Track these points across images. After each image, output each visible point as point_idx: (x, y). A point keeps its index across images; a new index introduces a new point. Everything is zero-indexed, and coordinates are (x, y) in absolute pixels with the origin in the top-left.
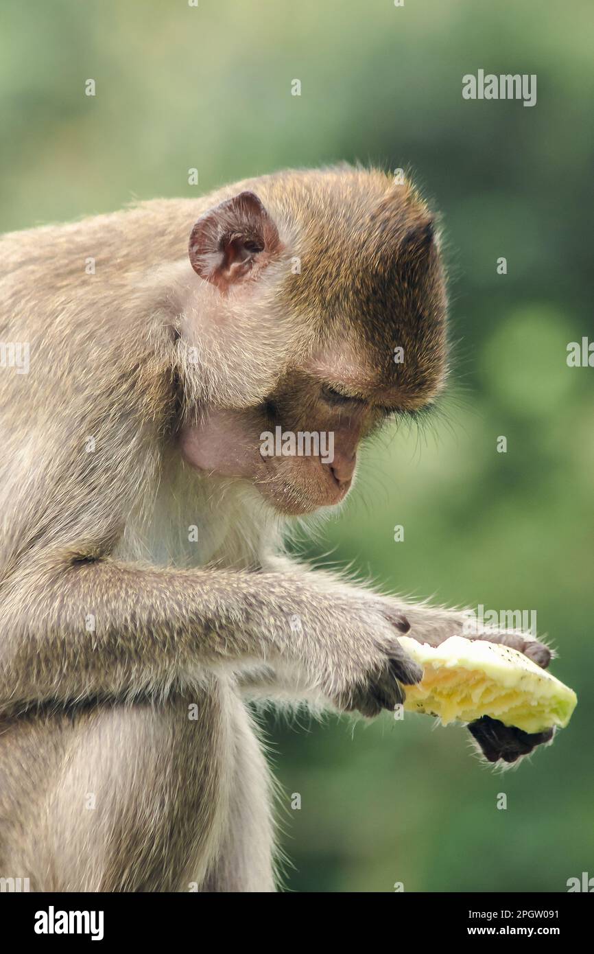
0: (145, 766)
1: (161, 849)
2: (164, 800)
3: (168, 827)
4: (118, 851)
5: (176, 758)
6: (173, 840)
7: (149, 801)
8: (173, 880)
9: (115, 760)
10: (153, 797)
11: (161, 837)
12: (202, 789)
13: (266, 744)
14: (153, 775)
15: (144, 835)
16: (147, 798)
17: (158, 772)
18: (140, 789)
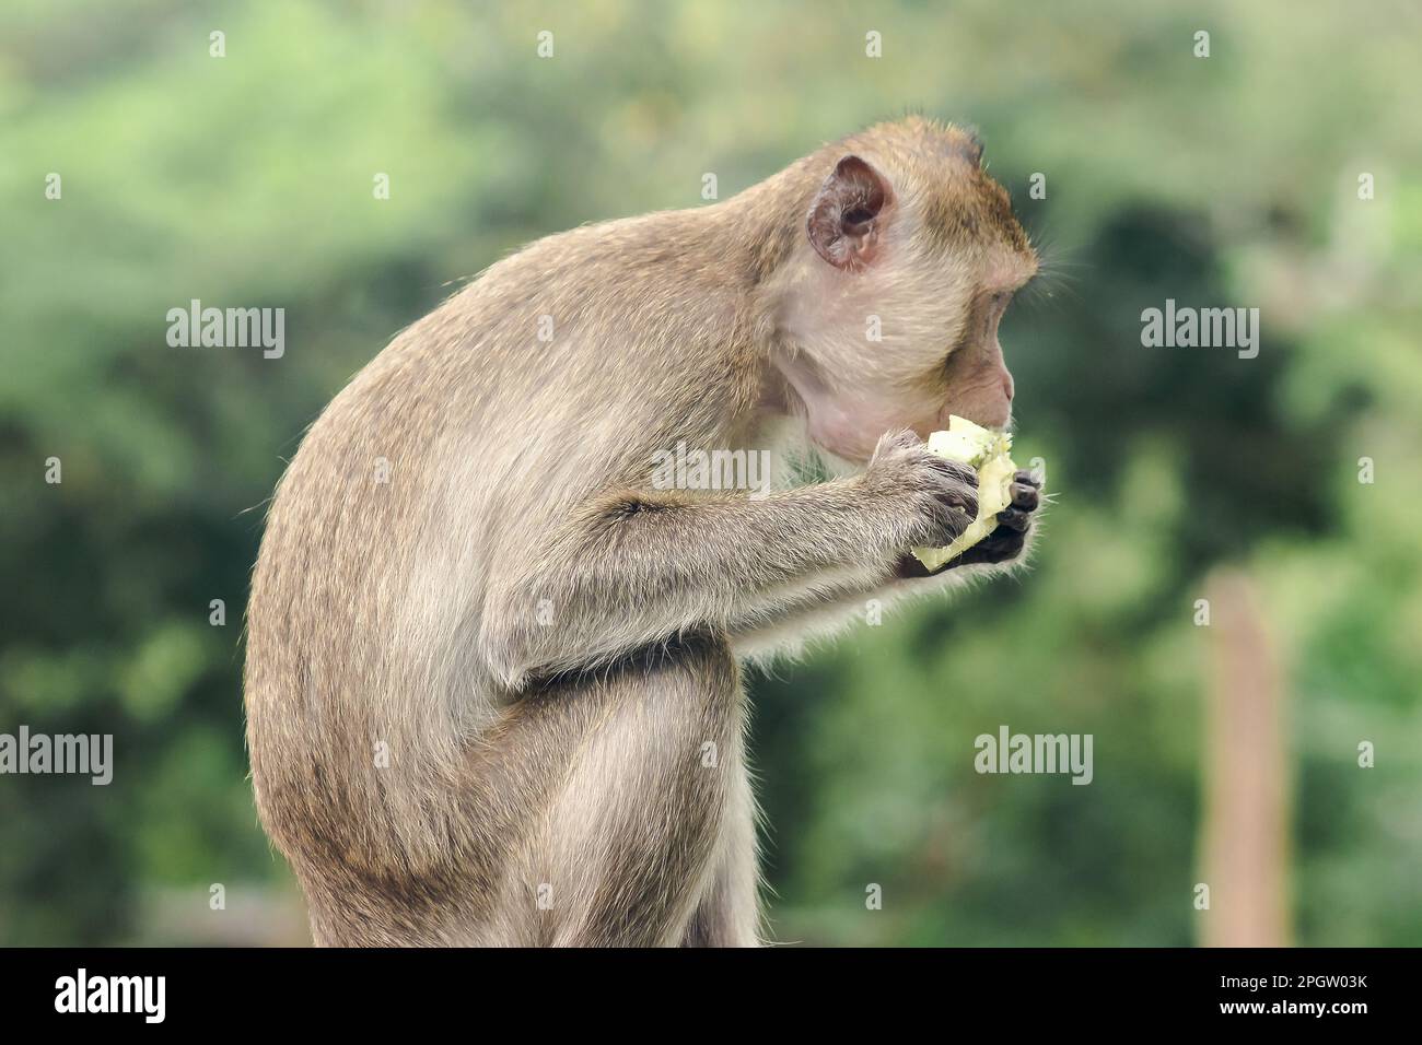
0: (650, 781)
1: (658, 871)
2: (666, 819)
3: (667, 847)
4: (614, 868)
5: (680, 778)
6: (671, 863)
7: (651, 819)
8: (667, 903)
9: (619, 773)
10: (655, 815)
11: (659, 859)
12: (704, 816)
13: (752, 771)
14: (656, 792)
15: (642, 854)
16: (649, 817)
17: (661, 789)
18: (643, 806)
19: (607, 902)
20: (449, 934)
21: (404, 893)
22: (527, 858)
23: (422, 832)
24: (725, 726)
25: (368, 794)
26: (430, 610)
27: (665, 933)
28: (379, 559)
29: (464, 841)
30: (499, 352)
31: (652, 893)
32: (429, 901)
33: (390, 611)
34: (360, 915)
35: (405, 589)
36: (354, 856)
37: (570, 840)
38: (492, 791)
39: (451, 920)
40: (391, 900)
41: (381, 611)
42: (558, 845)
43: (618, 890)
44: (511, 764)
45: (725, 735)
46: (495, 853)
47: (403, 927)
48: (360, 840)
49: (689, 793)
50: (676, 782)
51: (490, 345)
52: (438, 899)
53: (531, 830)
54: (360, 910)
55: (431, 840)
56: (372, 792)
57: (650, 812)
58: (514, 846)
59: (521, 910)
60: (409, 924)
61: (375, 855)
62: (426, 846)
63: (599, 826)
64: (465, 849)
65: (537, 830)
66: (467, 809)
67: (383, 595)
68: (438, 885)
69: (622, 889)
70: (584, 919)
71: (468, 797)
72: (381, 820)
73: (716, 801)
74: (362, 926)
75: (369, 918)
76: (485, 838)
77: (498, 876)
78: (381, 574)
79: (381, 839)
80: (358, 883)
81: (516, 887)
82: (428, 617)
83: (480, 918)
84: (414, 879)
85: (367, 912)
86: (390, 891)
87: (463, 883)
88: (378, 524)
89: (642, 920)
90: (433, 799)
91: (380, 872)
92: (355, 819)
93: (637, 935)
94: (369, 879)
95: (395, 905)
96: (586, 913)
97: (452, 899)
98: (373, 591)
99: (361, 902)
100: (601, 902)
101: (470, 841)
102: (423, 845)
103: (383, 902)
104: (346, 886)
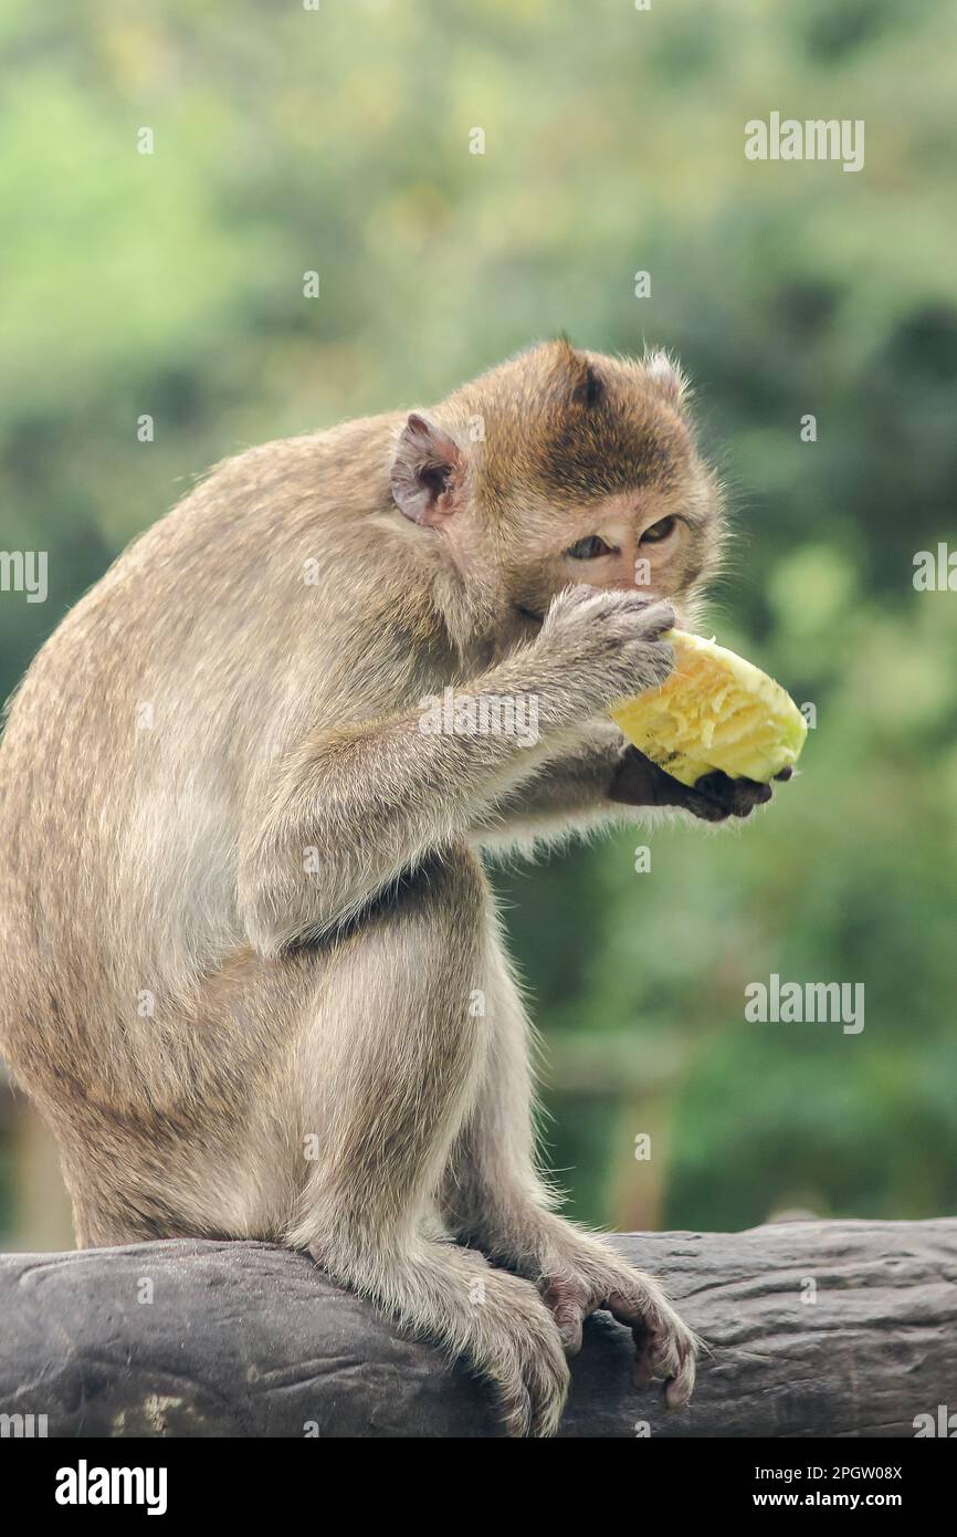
1: (414, 1099)
2: (418, 1045)
3: (421, 1076)
4: (367, 1099)
6: (427, 1090)
7: (402, 1048)
8: (425, 1133)
10: (406, 1043)
11: (414, 1086)
12: (458, 1037)
14: (406, 1018)
16: (401, 1045)
19: (361, 1135)
20: (199, 1172)
21: (148, 1129)
22: (274, 1093)
23: (163, 1066)
24: (474, 942)
25: (108, 1029)
26: (153, 842)
27: (427, 1162)
28: (98, 788)
29: (205, 1074)
30: (202, 579)
31: (408, 1123)
32: (175, 1137)
33: (112, 844)
34: (108, 1153)
35: (125, 819)
36: (96, 1092)
37: (320, 1075)
38: (232, 1022)
39: (198, 1155)
40: (136, 1137)
41: (104, 845)
42: (308, 1081)
43: (372, 1123)
44: (252, 994)
45: (475, 950)
46: (240, 1086)
47: (151, 1166)
48: (102, 1075)
49: (441, 1014)
50: (426, 1007)
51: (193, 571)
52: (185, 1136)
53: (276, 1062)
54: (107, 1148)
55: (171, 1073)
56: (112, 1027)
57: (400, 1042)
58: (260, 1079)
59: (271, 1145)
60: (157, 1163)
61: (117, 1091)
62: (167, 1081)
63: (349, 1057)
64: (207, 1084)
65: (283, 1063)
66: (208, 1042)
67: (104, 829)
68: (184, 1122)
69: (377, 1121)
70: (338, 1155)
71: (208, 1031)
72: (122, 1055)
73: (469, 1022)
74: (109, 1165)
75: (117, 1157)
76: (228, 1072)
77: (244, 1111)
78: (100, 804)
79: (123, 1074)
80: (101, 1120)
81: (264, 1121)
82: (151, 849)
83: (229, 1155)
84: (159, 1115)
85: (114, 1151)
86: (134, 1127)
87: (208, 1117)
88: (96, 755)
89: (401, 1151)
90: (172, 1031)
91: (124, 1109)
92: (96, 1057)
93: (397, 1166)
94: (113, 1116)
95: (140, 1142)
96: (342, 1146)
97: (198, 1135)
98: (95, 821)
99: (108, 1139)
100: (356, 1136)
101: (211, 1074)
102: (165, 1083)
103: (129, 1139)
104: (92, 1124)
